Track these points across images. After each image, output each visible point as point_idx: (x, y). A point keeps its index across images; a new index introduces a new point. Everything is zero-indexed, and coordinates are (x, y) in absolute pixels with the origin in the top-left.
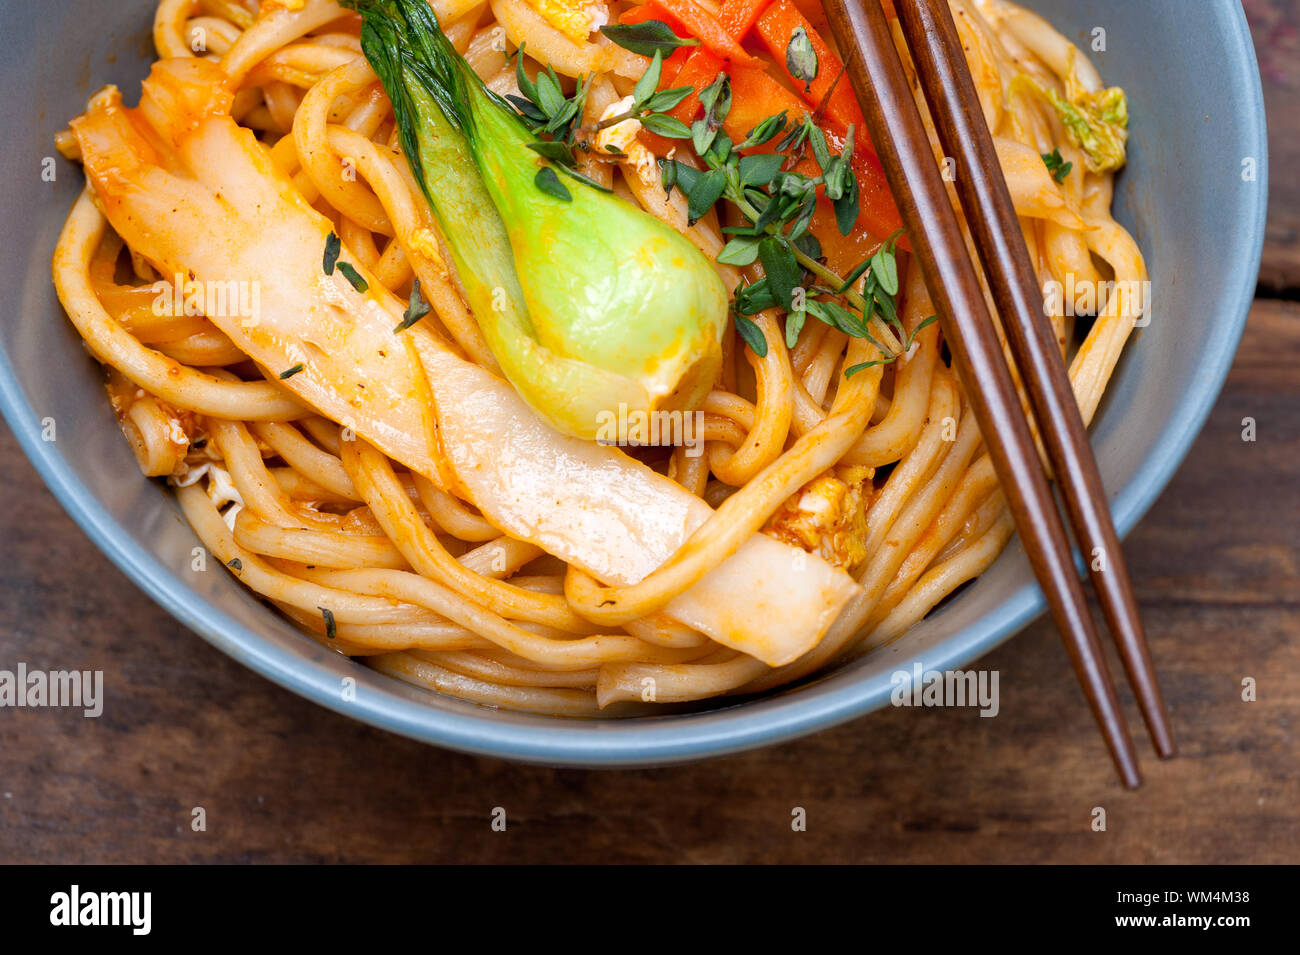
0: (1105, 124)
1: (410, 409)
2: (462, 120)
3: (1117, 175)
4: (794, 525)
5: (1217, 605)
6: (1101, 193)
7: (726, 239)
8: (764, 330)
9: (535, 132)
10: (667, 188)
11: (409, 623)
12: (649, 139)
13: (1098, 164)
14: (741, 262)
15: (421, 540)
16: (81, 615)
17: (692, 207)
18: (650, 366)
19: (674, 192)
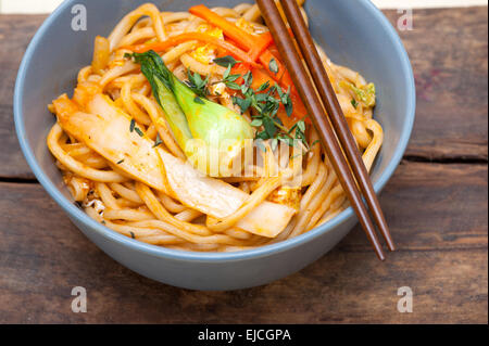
0: (368, 93)
1: (157, 170)
2: (171, 88)
3: (373, 108)
4: (276, 199)
5: (417, 251)
6: (369, 114)
7: (252, 119)
9: (194, 91)
10: (234, 105)
12: (228, 90)
14: (257, 126)
16: (53, 264)
17: (242, 109)
19: (236, 106)
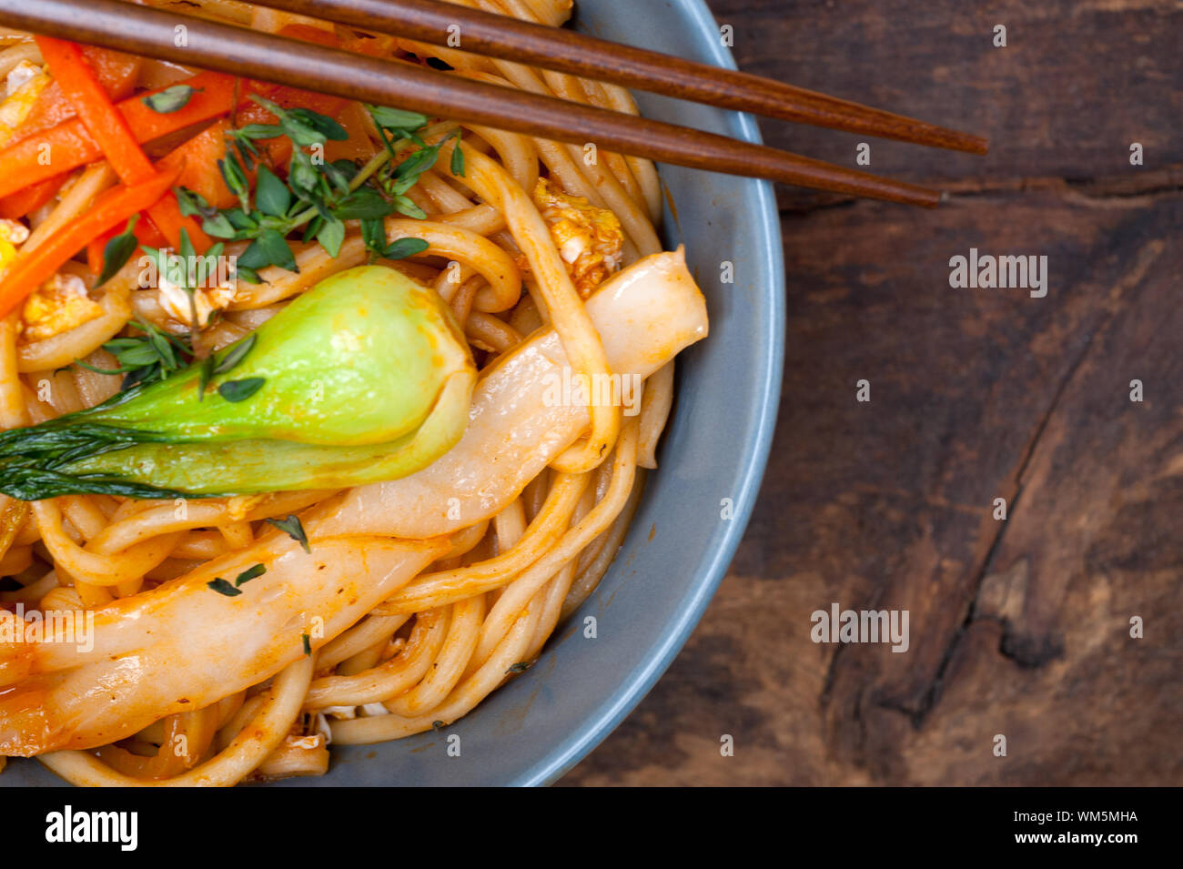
4: (582, 270)
7: (315, 239)
9: (164, 375)
10: (260, 281)
11: (544, 605)
14: (341, 236)
15: (482, 577)
17: (283, 265)
18: (437, 362)
19: (266, 275)
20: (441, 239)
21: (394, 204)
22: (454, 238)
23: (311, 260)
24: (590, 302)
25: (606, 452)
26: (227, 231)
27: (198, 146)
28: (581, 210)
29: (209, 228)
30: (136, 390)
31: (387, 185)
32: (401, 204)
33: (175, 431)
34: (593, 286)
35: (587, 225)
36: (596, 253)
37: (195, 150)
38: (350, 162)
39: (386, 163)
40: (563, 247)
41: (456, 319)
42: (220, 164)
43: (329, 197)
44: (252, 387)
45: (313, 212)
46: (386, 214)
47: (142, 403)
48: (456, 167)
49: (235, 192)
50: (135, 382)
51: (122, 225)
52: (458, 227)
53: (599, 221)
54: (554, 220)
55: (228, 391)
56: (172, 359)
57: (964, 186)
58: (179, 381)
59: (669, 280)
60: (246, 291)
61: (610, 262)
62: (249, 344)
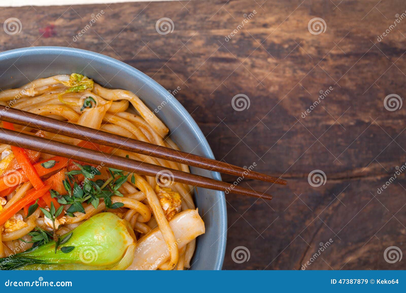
0: (81, 81)
3: (95, 82)
4: (169, 212)
7: (91, 203)
8: (118, 202)
9: (45, 243)
10: (74, 216)
12: (59, 217)
13: (91, 87)
14: (98, 202)
17: (81, 211)
18: (125, 242)
19: (76, 214)
20: (128, 202)
21: (114, 193)
22: (132, 202)
23: (89, 209)
24: (171, 222)
25: (174, 266)
26: (65, 202)
27: (57, 176)
28: (169, 194)
29: (59, 201)
30: (37, 247)
31: (112, 187)
32: (116, 193)
33: (48, 261)
34: (172, 217)
35: (171, 199)
36: (173, 207)
37: (56, 177)
38: (101, 180)
39: (112, 180)
40: (163, 206)
41: (132, 226)
42: (63, 181)
43: (95, 192)
44: (71, 249)
45: (90, 196)
46: (112, 196)
47: (39, 251)
48: (133, 181)
49: (68, 191)
50: (37, 245)
51: (34, 202)
52: (133, 199)
53: (174, 197)
54: (161, 197)
55: (63, 250)
56: (47, 239)
57: (286, 175)
58: (49, 245)
59: (194, 218)
60: (70, 219)
61: (177, 209)
62: (70, 235)
